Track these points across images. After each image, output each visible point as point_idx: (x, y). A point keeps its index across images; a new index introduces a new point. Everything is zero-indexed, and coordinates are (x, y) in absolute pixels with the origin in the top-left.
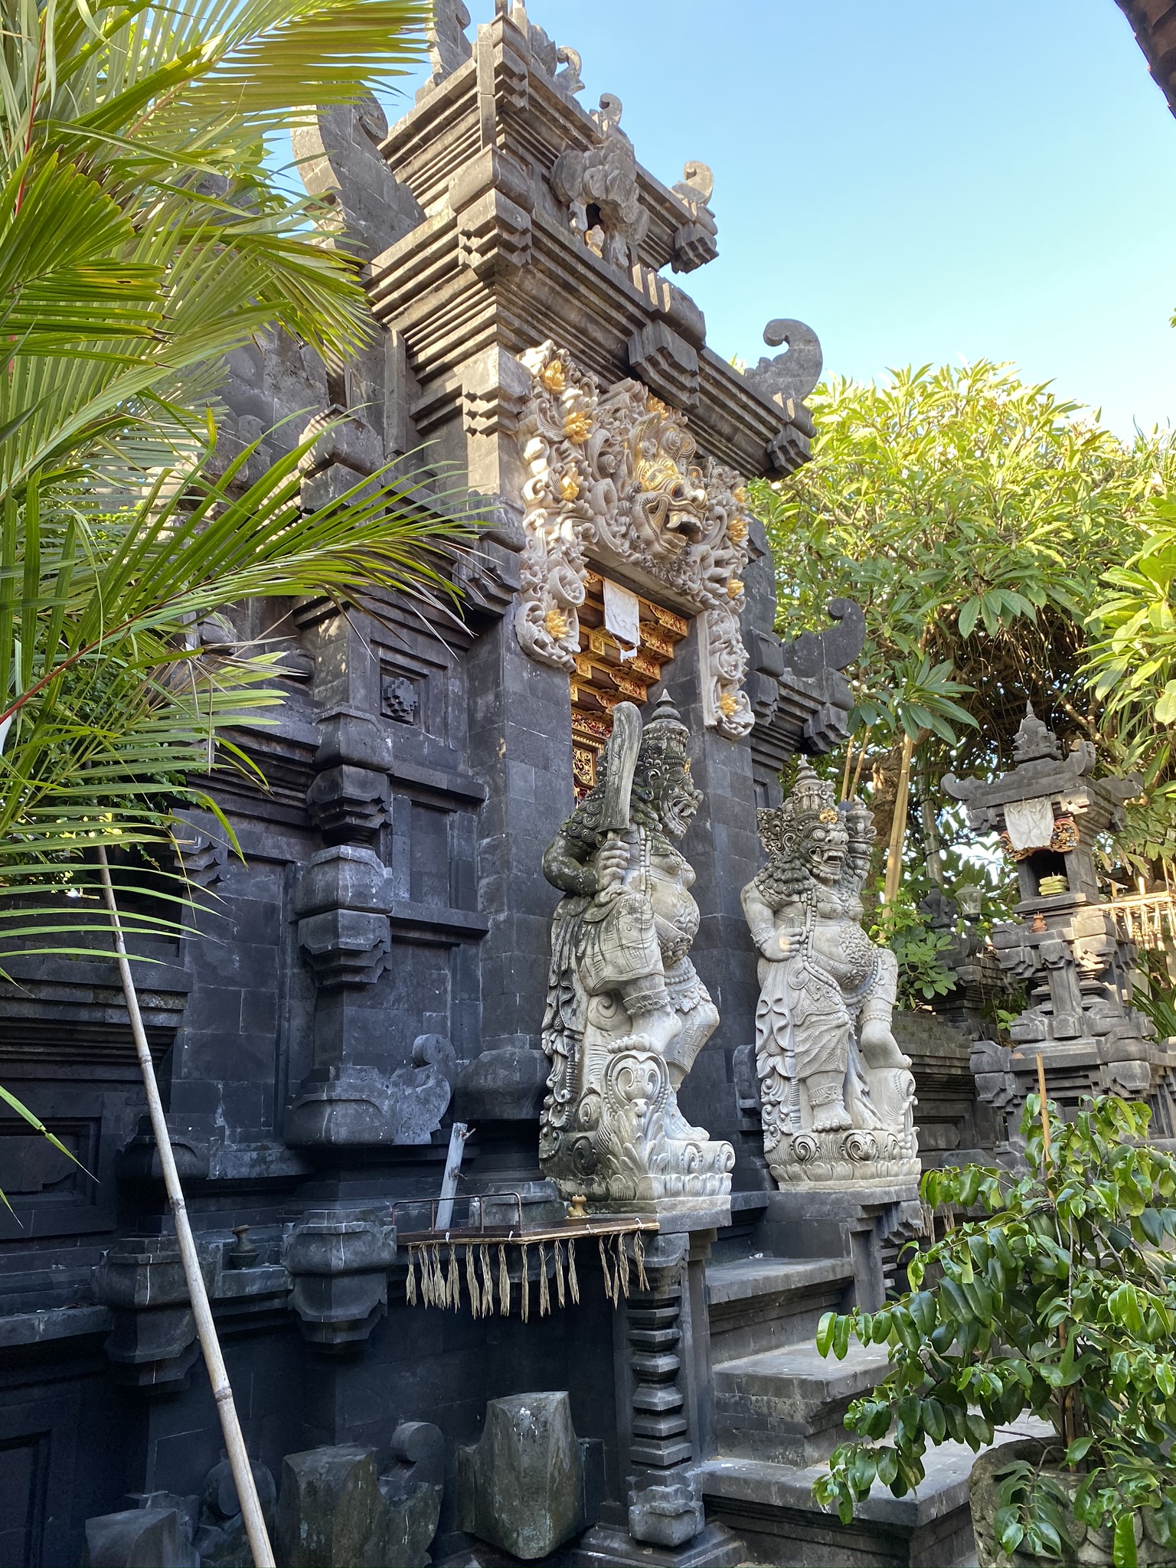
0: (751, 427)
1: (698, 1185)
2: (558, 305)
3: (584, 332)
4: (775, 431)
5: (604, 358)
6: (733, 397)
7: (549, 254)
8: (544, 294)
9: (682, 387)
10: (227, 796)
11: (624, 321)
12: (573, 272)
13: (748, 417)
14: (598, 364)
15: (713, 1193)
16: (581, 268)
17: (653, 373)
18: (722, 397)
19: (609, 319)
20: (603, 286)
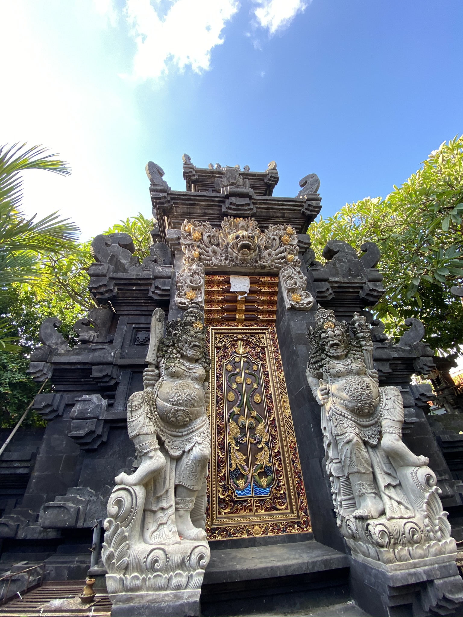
0: (290, 210)
1: (162, 582)
2: (192, 210)
3: (205, 213)
4: (302, 206)
5: (217, 217)
6: (275, 204)
7: (180, 199)
8: (185, 210)
9: (246, 210)
10: (70, 386)
11: (217, 204)
12: (191, 200)
13: (285, 207)
14: (217, 219)
15: (178, 587)
16: (193, 198)
17: (230, 211)
18: (270, 206)
19: (212, 206)
20: (204, 198)
